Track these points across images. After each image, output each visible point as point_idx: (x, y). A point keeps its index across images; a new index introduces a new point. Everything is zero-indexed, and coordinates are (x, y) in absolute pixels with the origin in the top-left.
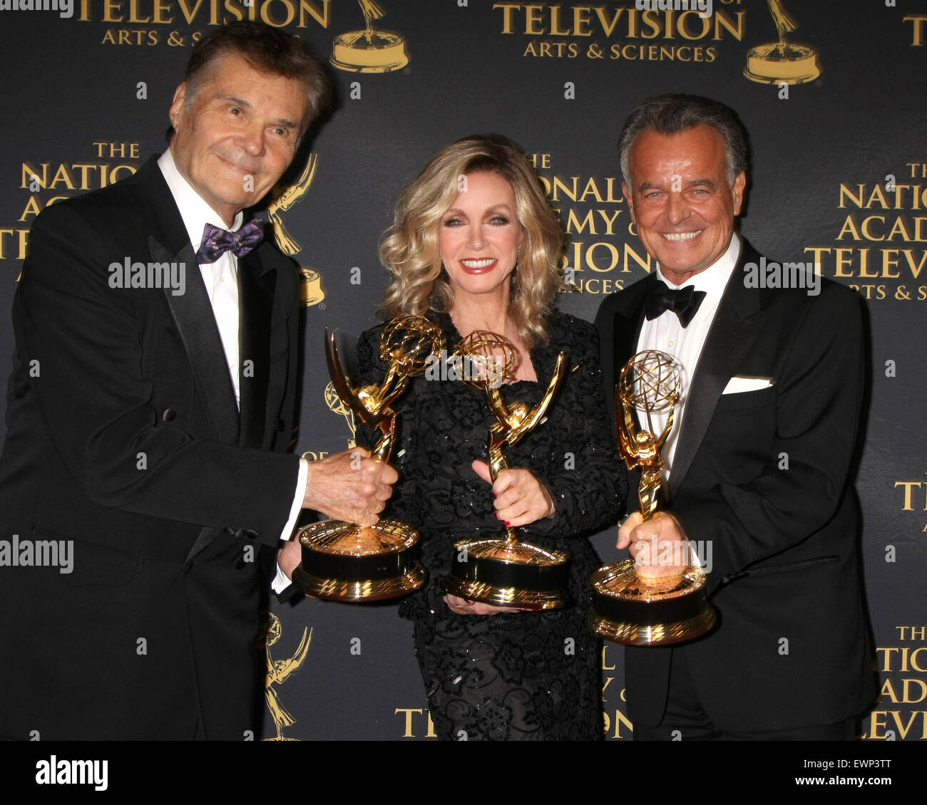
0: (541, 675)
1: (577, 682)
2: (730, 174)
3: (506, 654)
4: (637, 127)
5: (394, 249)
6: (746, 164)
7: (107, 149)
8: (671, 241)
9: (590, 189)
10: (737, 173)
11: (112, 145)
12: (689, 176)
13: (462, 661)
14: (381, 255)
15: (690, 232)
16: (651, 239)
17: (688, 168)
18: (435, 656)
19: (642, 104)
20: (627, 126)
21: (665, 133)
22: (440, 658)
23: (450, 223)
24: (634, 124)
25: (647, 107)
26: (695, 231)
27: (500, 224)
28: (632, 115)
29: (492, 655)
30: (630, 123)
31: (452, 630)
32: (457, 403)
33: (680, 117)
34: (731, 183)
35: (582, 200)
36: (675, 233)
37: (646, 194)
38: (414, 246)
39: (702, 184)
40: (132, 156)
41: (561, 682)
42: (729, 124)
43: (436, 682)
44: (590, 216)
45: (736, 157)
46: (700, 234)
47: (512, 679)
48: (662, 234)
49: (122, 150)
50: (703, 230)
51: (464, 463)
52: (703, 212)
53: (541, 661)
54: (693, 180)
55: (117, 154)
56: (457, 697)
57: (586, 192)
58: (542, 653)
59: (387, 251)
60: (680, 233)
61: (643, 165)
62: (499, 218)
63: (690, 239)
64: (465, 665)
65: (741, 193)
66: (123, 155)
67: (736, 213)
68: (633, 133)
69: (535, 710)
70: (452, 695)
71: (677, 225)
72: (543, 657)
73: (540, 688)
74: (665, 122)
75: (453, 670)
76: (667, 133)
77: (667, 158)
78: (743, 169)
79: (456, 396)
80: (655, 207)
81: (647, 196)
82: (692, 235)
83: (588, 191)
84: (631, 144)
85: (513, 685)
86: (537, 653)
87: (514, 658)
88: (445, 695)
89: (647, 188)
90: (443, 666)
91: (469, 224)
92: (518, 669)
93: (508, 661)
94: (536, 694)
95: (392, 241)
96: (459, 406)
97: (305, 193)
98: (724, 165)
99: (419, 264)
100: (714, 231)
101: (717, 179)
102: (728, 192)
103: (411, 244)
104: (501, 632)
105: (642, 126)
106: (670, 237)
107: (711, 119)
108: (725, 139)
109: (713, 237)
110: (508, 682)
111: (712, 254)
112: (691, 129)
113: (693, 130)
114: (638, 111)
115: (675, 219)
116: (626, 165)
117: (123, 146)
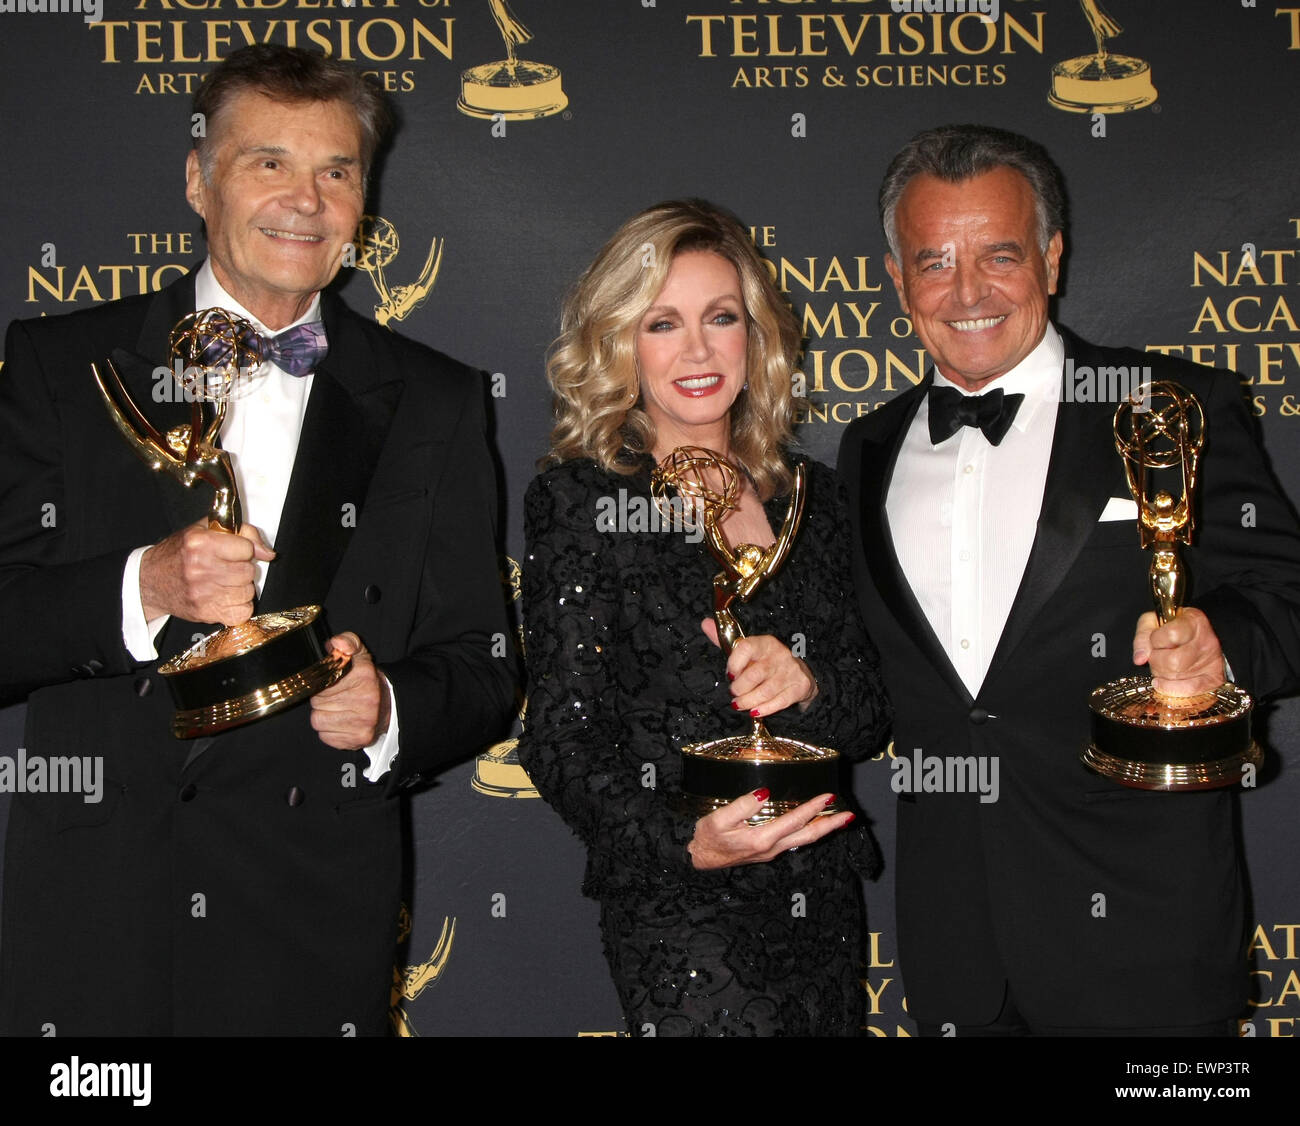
0: (790, 977)
1: (839, 988)
2: (1041, 236)
3: (742, 947)
4: (906, 173)
5: (570, 366)
6: (1063, 222)
7: (146, 243)
8: (963, 332)
9: (834, 274)
10: (1051, 234)
11: (154, 236)
12: (986, 237)
13: (680, 959)
14: (550, 374)
15: (990, 318)
16: (933, 331)
17: (984, 226)
18: (638, 952)
19: (913, 140)
20: (890, 173)
21: (950, 180)
22: (646, 956)
23: (655, 327)
24: (902, 169)
25: (920, 144)
26: (997, 317)
27: (727, 323)
28: (900, 156)
29: (723, 949)
30: (896, 168)
31: (663, 915)
32: (682, 580)
33: (969, 155)
34: (1043, 248)
35: (823, 289)
36: (968, 320)
37: (925, 266)
38: (598, 360)
39: (1005, 249)
40: (182, 250)
41: (817, 988)
42: (1038, 164)
43: (642, 991)
44: (835, 312)
45: (1049, 211)
46: (1003, 321)
47: (751, 983)
48: (948, 323)
49: (169, 242)
50: (1006, 316)
51: (694, 667)
52: (1007, 288)
53: (790, 957)
54: (992, 243)
55: (162, 248)
56: (674, 1012)
57: (828, 278)
58: (790, 946)
59: (559, 369)
60: (975, 320)
61: (919, 225)
62: (725, 315)
63: (991, 328)
64: (685, 964)
65: (1057, 262)
66: (169, 250)
67: (1051, 291)
68: (900, 181)
69: (785, 1027)
70: (666, 1008)
71: (971, 307)
72: (791, 951)
73: (789, 996)
74: (950, 164)
75: (668, 972)
76: (953, 180)
77: (955, 212)
78: (1059, 229)
79: (680, 570)
80: (937, 284)
81: (925, 270)
82: (992, 322)
83: (831, 276)
84: (898, 198)
85: (753, 991)
86: (783, 946)
87: (754, 953)
88: (656, 1009)
89: (926, 258)
90: (651, 966)
91: (683, 325)
92: (759, 969)
93: (745, 958)
94: (784, 1005)
95: (566, 356)
96: (686, 584)
97: (428, 294)
98: (1033, 222)
99: (607, 385)
100: (1022, 315)
101: (1024, 242)
102: (1040, 262)
103: (593, 358)
104: (731, 917)
105: (914, 170)
106: (959, 326)
107: (1013, 157)
108: (1034, 185)
109: (1021, 325)
110: (747, 987)
111: (1022, 349)
112: (987, 171)
113: (990, 173)
114: (907, 151)
115: (969, 300)
116: (892, 227)
117: (169, 236)
